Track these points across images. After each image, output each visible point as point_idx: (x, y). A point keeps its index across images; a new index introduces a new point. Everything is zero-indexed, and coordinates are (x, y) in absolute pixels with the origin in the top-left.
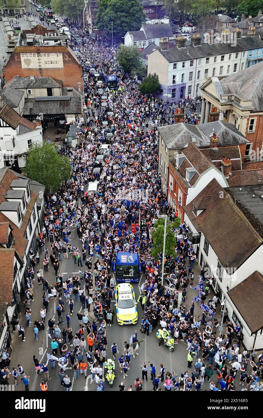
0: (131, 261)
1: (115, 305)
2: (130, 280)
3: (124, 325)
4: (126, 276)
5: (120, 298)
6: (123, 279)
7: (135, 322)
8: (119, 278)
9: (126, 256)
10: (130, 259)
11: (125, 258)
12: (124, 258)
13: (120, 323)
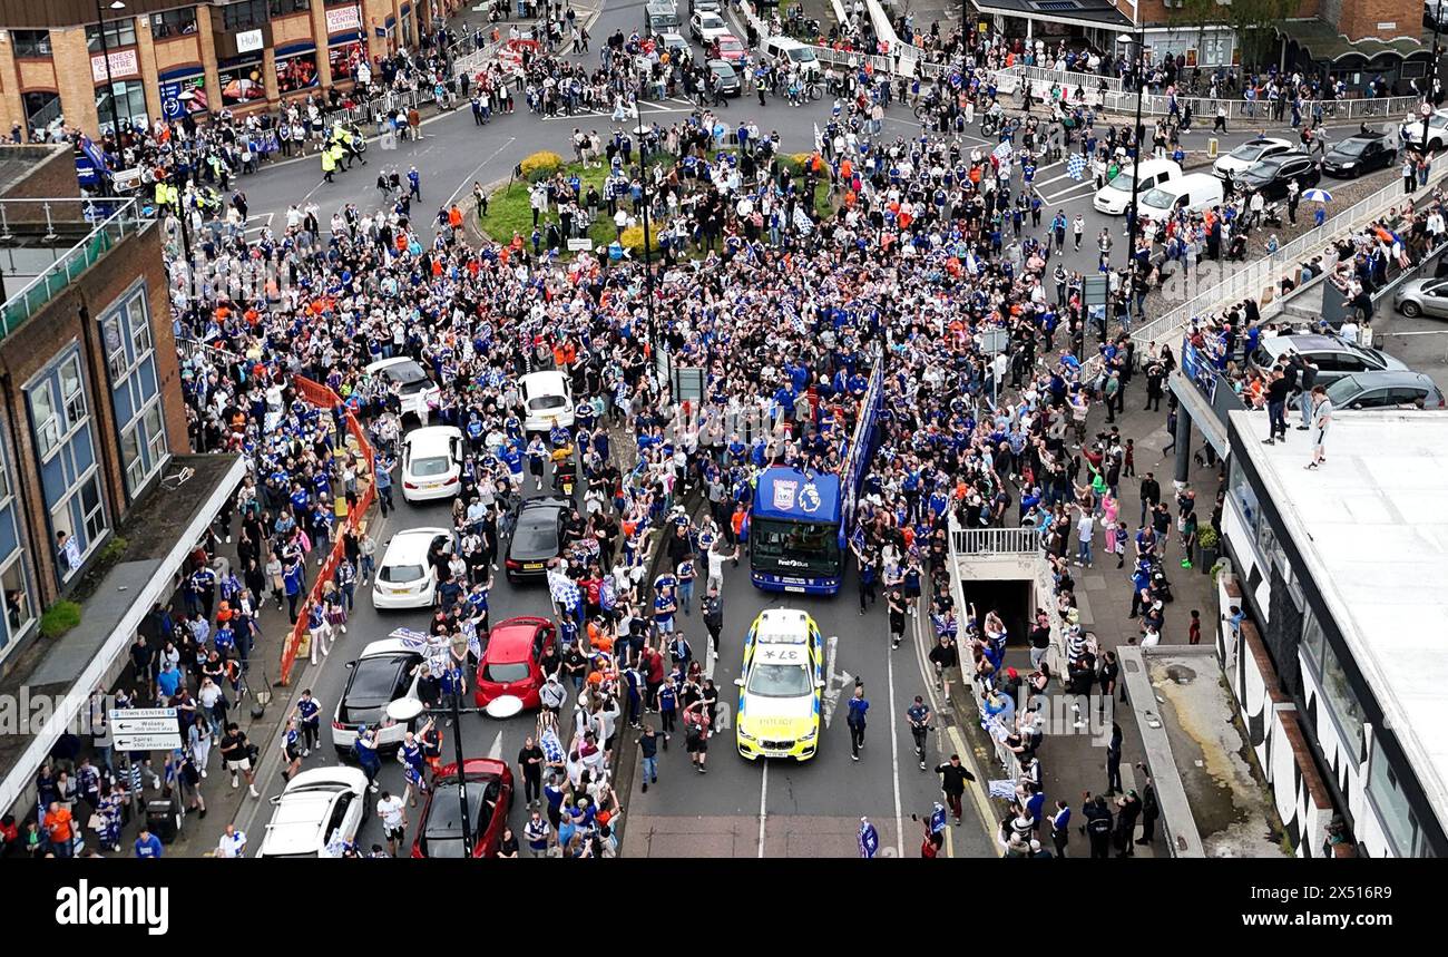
0: (811, 505)
1: (737, 682)
2: (802, 581)
3: (761, 758)
4: (787, 563)
5: (760, 658)
6: (777, 579)
7: (805, 750)
8: (760, 573)
9: (793, 485)
10: (807, 498)
11: (788, 493)
12: (783, 492)
13: (748, 749)
